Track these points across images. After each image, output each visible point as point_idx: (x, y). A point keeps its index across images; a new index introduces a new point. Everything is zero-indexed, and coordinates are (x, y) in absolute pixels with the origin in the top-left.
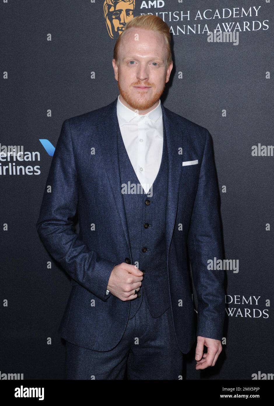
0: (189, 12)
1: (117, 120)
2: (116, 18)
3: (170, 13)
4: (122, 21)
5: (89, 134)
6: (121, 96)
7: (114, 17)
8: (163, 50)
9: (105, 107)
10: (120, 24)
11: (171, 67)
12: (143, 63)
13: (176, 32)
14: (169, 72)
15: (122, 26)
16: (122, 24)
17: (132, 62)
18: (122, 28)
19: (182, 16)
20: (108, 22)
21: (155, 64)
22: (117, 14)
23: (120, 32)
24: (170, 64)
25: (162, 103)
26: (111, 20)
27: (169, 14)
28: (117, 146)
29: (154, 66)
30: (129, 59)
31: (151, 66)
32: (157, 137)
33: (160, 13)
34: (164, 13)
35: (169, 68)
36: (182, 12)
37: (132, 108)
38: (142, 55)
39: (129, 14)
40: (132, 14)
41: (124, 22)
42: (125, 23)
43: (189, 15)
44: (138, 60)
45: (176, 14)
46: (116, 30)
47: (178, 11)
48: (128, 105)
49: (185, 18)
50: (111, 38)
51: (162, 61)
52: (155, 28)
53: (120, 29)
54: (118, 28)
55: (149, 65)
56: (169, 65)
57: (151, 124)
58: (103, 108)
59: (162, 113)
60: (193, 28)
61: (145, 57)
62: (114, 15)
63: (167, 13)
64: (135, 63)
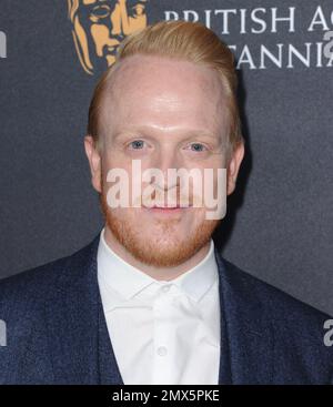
0: (292, 10)
1: (99, 295)
2: (100, 22)
3: (243, 12)
4: (116, 31)
5: (21, 333)
6: (110, 233)
7: (94, 18)
8: (217, 112)
9: (66, 259)
10: (111, 36)
11: (240, 154)
12: (168, 146)
13: (257, 63)
14: (235, 166)
15: (115, 42)
16: (116, 37)
17: (138, 144)
18: (116, 47)
19: (274, 19)
20: (79, 31)
21: (198, 148)
22: (104, 11)
23: (111, 59)
24: (238, 146)
25: (219, 250)
26: (87, 27)
27: (239, 14)
28: (98, 367)
29: (196, 152)
30: (130, 135)
31: (188, 152)
32: (203, 340)
33: (217, 12)
34: (225, 12)
35: (234, 156)
36: (274, 10)
37: (139, 263)
38: (165, 124)
39: (135, 12)
40: (143, 12)
41: (122, 33)
42: (125, 36)
43: (292, 19)
44: (153, 139)
45: (258, 15)
46: (100, 52)
47: (263, 7)
48: (129, 255)
49: (283, 26)
50: (85, 72)
51: (215, 141)
52: (197, 55)
53: (111, 49)
54: (105, 47)
55: (182, 151)
56: (235, 150)
57: (187, 306)
58: (61, 262)
59: (217, 274)
60: (303, 51)
61: (171, 129)
62: (97, 13)
63: (234, 11)
64: (145, 145)
